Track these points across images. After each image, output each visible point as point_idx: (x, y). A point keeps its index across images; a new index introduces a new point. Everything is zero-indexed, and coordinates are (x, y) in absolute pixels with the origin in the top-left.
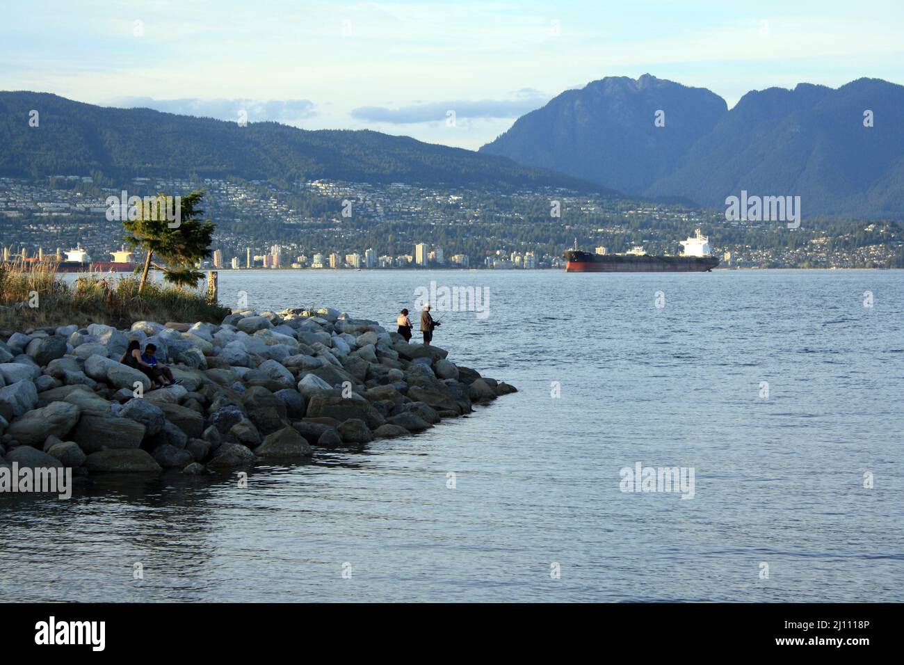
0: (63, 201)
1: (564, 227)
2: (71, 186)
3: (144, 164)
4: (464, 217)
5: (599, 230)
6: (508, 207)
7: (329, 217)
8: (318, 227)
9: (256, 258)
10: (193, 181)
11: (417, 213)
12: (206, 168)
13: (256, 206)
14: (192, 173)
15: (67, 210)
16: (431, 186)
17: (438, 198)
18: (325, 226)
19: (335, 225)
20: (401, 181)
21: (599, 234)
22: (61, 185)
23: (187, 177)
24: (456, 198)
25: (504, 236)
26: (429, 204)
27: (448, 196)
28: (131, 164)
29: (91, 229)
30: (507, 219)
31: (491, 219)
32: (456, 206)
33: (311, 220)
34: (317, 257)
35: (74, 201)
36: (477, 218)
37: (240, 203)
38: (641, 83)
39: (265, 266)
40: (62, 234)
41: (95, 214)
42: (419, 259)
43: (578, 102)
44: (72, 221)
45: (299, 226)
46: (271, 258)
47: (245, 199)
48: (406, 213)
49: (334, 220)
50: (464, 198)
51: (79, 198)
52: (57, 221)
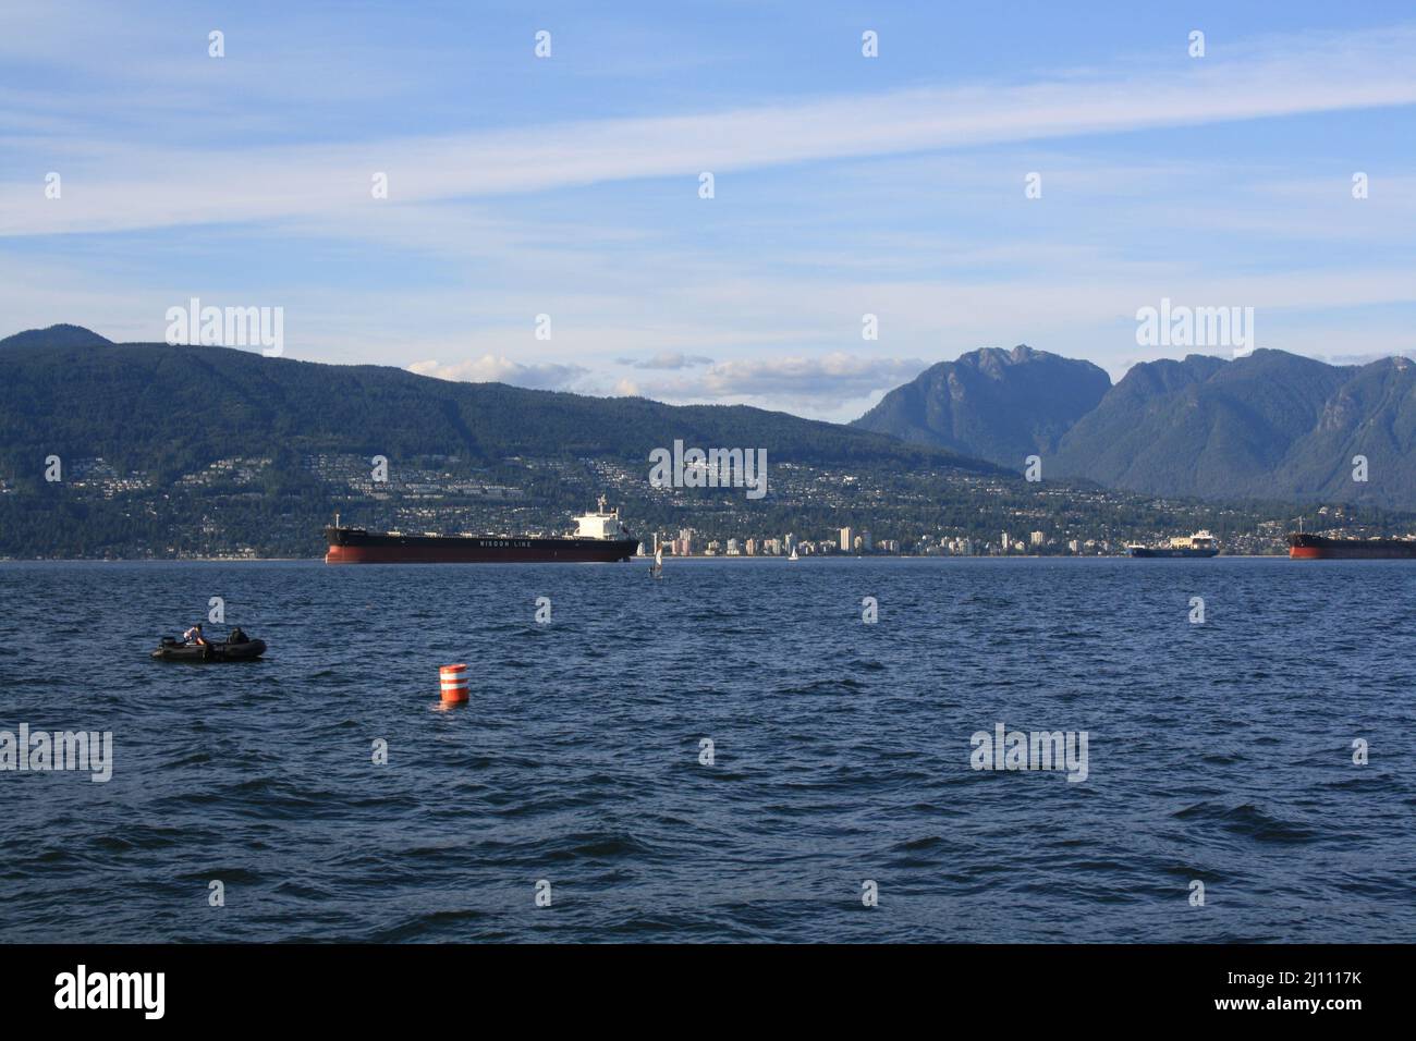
0: (432, 482)
1: (977, 510)
2: (438, 466)
3: (514, 442)
4: (866, 500)
5: (1017, 513)
6: (907, 487)
7: (720, 499)
8: (710, 510)
9: (664, 543)
10: (567, 461)
11: (813, 494)
12: (577, 447)
13: (639, 488)
14: (565, 451)
15: (439, 492)
16: (822, 465)
17: (832, 479)
18: (718, 509)
19: (728, 508)
20: (788, 461)
21: (1018, 517)
22: (427, 465)
23: (559, 456)
24: (851, 479)
25: (917, 519)
26: (823, 485)
27: (842, 476)
28: (499, 443)
29: (469, 513)
30: (913, 502)
31: (897, 501)
32: (854, 487)
33: (701, 503)
34: (731, 543)
35: (445, 482)
36: (880, 500)
37: (621, 485)
38: (1016, 355)
39: (674, 553)
40: (438, 518)
41: (469, 496)
42: (845, 546)
43: (952, 375)
44: (447, 505)
45: (689, 509)
46: (681, 544)
47: (625, 480)
48: (802, 495)
49: (727, 503)
50: (860, 478)
51: (449, 478)
52: (430, 504)
